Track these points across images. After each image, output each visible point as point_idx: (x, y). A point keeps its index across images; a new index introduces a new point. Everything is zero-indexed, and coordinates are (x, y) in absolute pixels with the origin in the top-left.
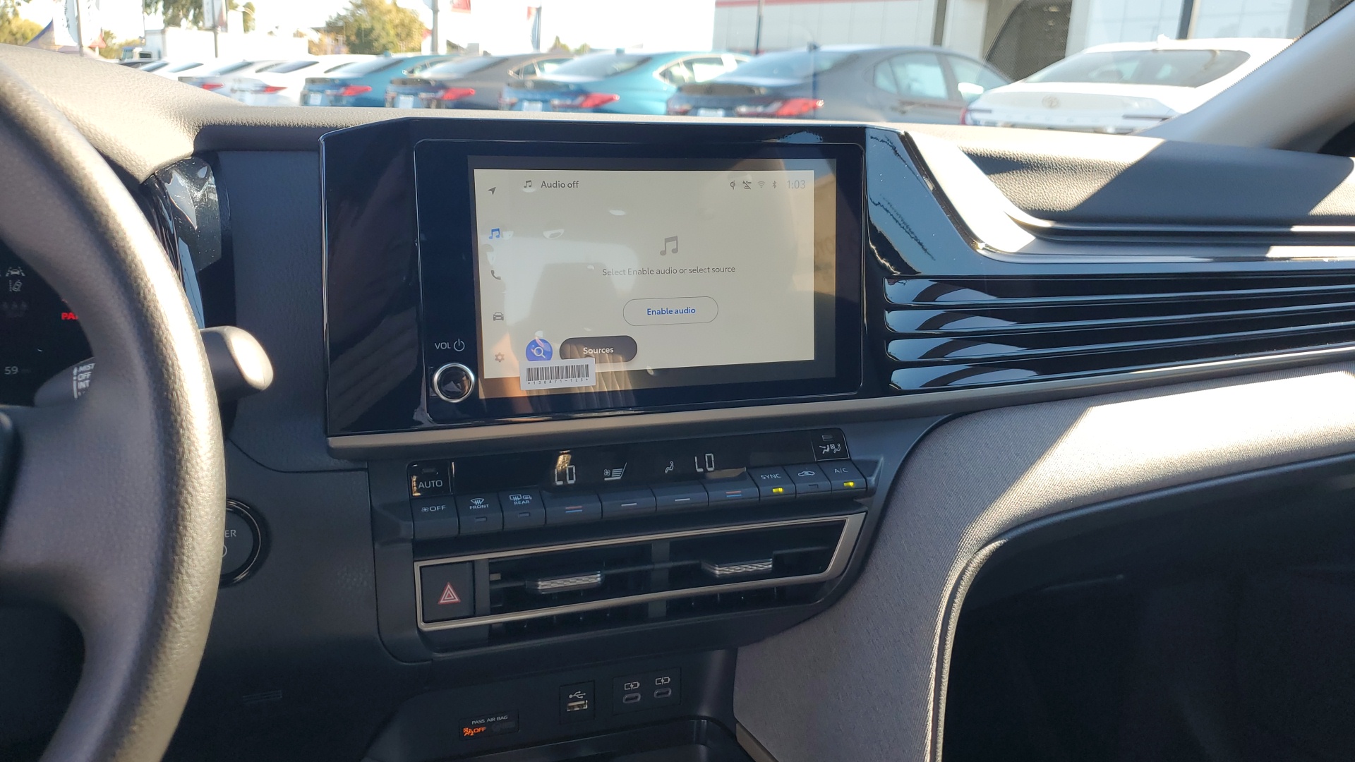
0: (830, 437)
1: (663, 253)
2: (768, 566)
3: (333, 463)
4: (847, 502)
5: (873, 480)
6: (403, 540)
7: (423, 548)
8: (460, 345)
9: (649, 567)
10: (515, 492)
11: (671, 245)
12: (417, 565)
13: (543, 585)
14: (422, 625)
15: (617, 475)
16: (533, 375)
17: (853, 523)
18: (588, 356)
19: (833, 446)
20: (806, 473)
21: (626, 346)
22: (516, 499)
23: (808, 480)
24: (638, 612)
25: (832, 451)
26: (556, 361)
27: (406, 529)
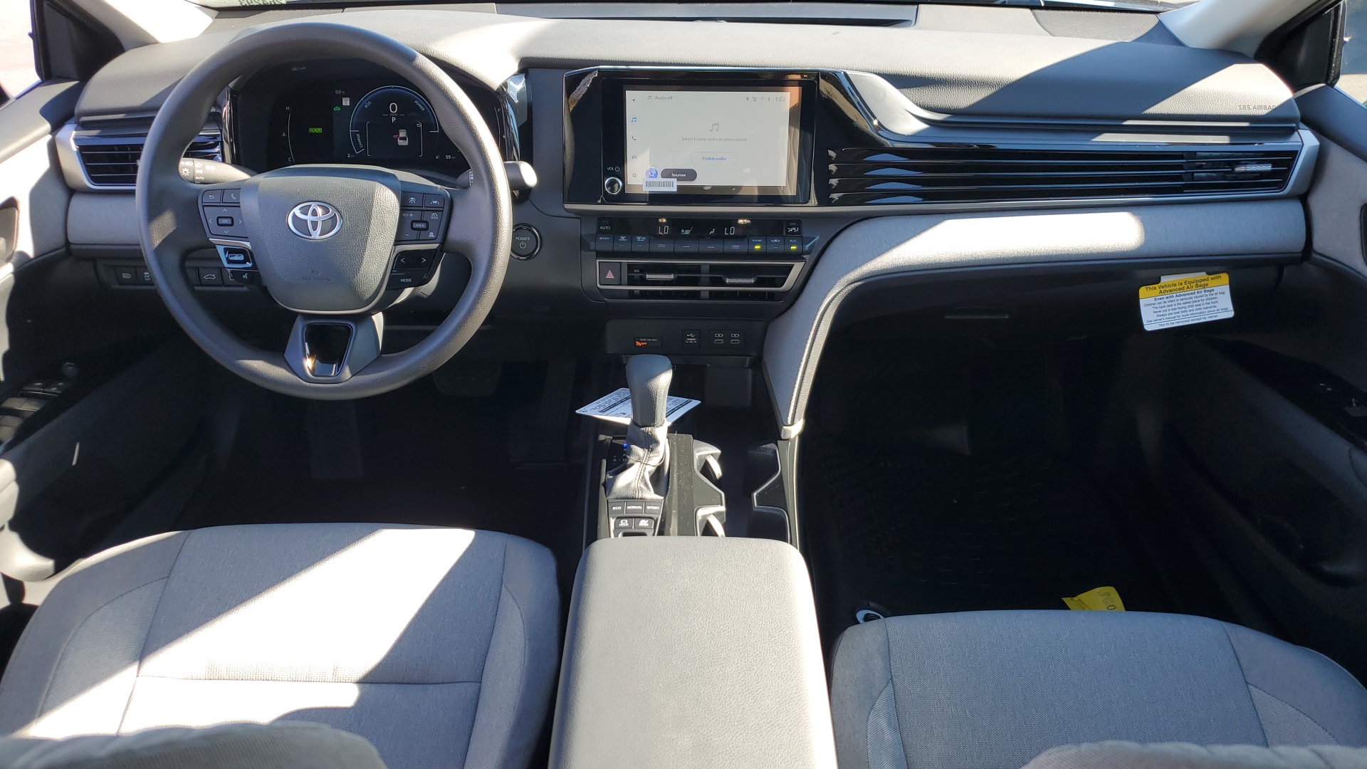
0: (794, 224)
1: (711, 131)
2: (752, 281)
3: (568, 214)
4: (797, 256)
5: (807, 247)
6: (592, 251)
7: (600, 254)
8: (618, 169)
9: (699, 275)
10: (639, 235)
11: (716, 127)
12: (598, 261)
13: (648, 276)
14: (599, 285)
15: (687, 232)
16: (648, 184)
17: (798, 267)
18: (674, 177)
19: (794, 229)
20: (776, 241)
21: (691, 174)
22: (639, 238)
23: (776, 244)
24: (695, 295)
25: (793, 231)
26: (659, 179)
27: (592, 246)
